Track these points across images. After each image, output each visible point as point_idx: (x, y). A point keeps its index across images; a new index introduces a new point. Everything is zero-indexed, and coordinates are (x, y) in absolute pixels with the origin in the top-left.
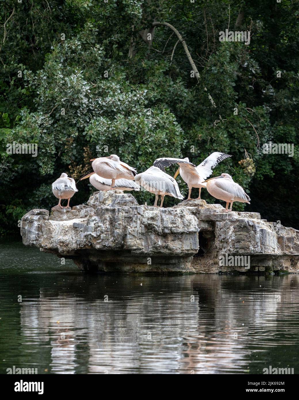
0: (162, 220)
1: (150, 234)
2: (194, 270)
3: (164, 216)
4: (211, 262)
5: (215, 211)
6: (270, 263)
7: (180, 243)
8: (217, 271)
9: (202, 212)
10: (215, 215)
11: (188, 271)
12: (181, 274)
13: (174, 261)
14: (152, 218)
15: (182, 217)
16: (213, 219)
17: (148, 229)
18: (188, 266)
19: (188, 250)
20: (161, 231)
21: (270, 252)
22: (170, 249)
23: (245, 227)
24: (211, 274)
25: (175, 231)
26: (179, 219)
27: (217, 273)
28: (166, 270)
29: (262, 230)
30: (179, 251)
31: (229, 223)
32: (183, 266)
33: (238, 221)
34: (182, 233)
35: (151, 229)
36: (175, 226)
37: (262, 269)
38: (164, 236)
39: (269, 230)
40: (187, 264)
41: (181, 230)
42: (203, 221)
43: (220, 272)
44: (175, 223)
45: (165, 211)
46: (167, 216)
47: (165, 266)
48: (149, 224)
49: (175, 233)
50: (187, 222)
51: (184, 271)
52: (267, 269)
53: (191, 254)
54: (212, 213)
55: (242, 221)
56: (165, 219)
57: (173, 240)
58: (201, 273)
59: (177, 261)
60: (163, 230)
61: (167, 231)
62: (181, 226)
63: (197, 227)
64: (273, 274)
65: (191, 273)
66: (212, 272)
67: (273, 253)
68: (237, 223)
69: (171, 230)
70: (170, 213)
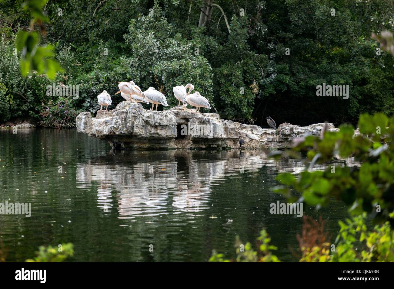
0: (154, 118)
1: (147, 126)
2: (176, 147)
3: (155, 116)
4: (187, 142)
5: (188, 113)
6: (220, 143)
7: (165, 131)
8: (189, 147)
9: (181, 113)
10: (188, 115)
11: (172, 147)
12: (166, 149)
13: (162, 142)
14: (148, 117)
15: (166, 116)
16: (187, 117)
17: (146, 123)
18: (172, 144)
19: (170, 135)
20: (153, 124)
21: (218, 136)
22: (159, 135)
23: (204, 122)
24: (185, 149)
25: (162, 124)
26: (165, 118)
27: (189, 149)
28: (158, 147)
29: (214, 124)
30: (164, 136)
31: (196, 120)
32: (168, 144)
33: (200, 118)
34: (166, 126)
35: (148, 123)
36: (162, 121)
37: (215, 146)
38: (156, 127)
39: (219, 124)
40: (171, 143)
41: (165, 124)
42: (182, 118)
43: (191, 148)
44: (162, 120)
45: (156, 113)
46: (157, 116)
47: (158, 145)
48: (147, 121)
49: (162, 126)
50: (169, 119)
51: (169, 147)
52: (218, 146)
53: (173, 138)
54: (187, 114)
55: (202, 118)
56: (156, 117)
57: (161, 130)
58: (180, 149)
59: (164, 142)
60: (155, 124)
61: (157, 124)
62: (165, 121)
63: (175, 122)
64: (221, 149)
65: (174, 149)
66: (186, 148)
67: (220, 137)
68: (200, 120)
69: (160, 124)
70: (159, 114)
